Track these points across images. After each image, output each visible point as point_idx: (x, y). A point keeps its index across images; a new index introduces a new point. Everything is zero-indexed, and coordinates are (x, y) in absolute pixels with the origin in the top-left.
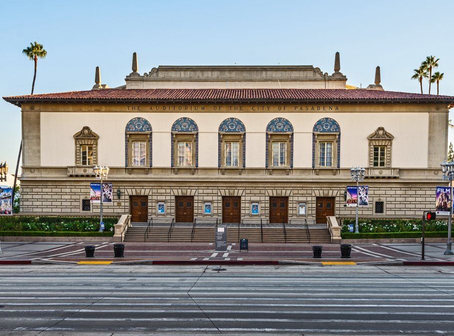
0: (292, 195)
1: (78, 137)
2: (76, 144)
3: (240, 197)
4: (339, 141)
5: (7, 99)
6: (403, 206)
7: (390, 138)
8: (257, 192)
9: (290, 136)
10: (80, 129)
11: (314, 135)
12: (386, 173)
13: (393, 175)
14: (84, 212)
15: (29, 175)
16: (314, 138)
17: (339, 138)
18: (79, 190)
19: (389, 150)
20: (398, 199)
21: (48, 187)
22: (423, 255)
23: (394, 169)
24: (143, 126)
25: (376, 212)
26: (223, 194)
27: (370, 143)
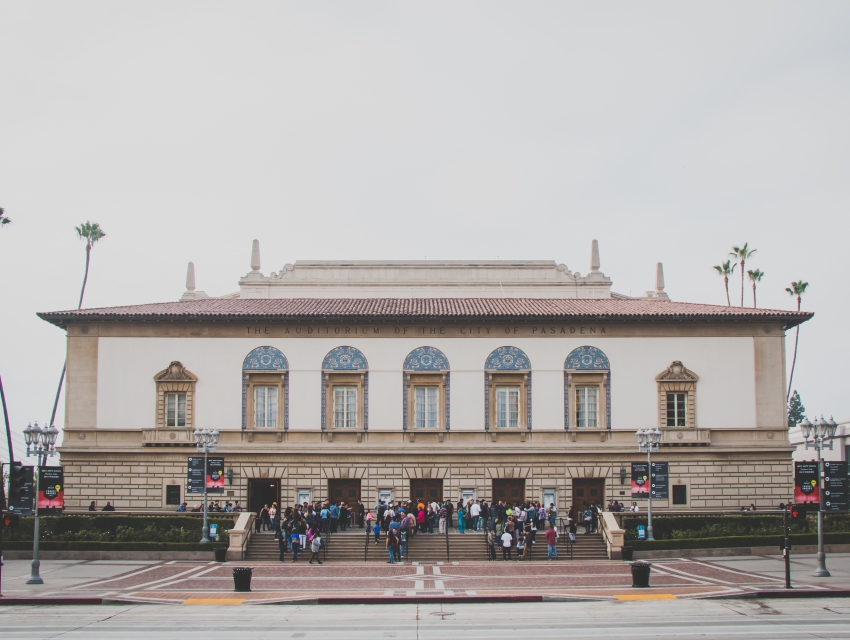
0: (530, 475)
1: (162, 379)
2: (158, 391)
3: (440, 481)
4: (607, 385)
5: (44, 316)
6: (719, 492)
7: (693, 380)
8: (472, 471)
9: (526, 377)
10: (166, 366)
11: (566, 374)
12: (690, 437)
13: (700, 441)
14: (170, 506)
15: (77, 444)
16: (566, 380)
17: (609, 379)
18: (160, 470)
19: (692, 398)
20: (709, 481)
21: (108, 464)
22: (788, 579)
23: (702, 430)
24: (273, 360)
25: (674, 503)
26: (413, 476)
27: (659, 388)
